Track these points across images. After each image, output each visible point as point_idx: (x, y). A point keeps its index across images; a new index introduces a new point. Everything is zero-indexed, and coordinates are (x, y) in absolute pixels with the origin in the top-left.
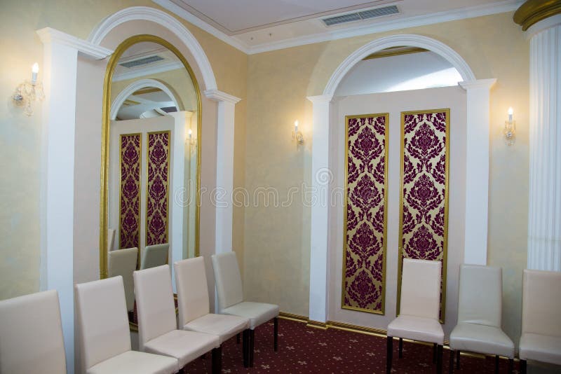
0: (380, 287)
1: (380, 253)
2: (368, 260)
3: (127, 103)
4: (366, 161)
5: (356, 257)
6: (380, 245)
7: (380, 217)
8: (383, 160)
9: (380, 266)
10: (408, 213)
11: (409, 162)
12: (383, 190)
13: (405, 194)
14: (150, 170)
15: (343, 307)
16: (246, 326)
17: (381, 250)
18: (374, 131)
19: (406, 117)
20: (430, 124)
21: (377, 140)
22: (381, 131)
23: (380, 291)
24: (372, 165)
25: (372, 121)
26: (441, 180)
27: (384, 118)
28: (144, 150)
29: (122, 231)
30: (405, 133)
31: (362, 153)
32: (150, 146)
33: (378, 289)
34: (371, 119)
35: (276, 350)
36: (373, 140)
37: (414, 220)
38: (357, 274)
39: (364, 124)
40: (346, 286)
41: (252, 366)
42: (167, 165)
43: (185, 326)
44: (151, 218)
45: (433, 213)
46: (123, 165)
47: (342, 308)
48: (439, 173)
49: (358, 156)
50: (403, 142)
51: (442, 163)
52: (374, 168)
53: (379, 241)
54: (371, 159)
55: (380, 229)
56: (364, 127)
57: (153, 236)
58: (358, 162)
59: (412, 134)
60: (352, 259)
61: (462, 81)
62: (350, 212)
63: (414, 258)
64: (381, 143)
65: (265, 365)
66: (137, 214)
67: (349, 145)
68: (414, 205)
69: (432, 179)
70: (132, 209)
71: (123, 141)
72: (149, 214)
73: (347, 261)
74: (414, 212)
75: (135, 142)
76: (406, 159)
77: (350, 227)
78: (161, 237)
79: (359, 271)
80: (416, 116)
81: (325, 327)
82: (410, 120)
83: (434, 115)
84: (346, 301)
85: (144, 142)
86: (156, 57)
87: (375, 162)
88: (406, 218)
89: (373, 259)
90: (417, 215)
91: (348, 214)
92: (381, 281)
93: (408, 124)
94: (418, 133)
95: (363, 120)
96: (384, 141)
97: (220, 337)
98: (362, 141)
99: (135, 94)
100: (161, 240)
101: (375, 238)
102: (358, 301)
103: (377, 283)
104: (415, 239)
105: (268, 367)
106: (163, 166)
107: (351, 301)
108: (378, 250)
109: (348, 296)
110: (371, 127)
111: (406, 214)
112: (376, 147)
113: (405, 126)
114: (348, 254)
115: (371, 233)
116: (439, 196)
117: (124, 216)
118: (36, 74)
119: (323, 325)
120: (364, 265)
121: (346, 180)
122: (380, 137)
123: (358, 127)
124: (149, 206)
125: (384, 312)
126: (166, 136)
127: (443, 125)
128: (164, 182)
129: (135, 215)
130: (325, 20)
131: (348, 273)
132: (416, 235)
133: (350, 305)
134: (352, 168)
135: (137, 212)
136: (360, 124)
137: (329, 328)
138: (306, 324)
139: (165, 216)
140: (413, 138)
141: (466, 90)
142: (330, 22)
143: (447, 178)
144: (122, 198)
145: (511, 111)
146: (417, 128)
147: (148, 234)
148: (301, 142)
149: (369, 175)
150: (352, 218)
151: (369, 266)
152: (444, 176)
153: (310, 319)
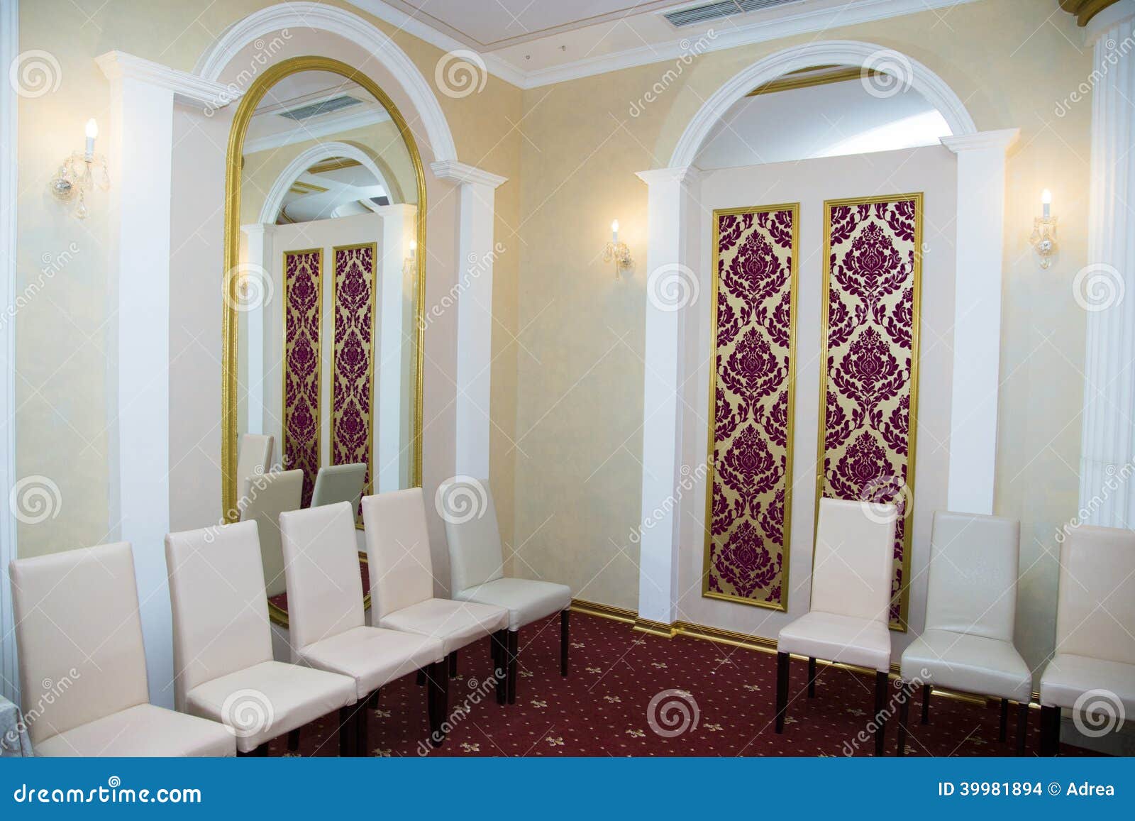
0: (779, 556)
1: (779, 486)
2: (755, 502)
3: (299, 188)
4: (754, 300)
5: (731, 495)
6: (780, 471)
7: (780, 414)
8: (787, 299)
9: (778, 515)
10: (837, 406)
11: (840, 303)
12: (787, 360)
13: (830, 367)
14: (339, 321)
15: (705, 595)
16: (500, 623)
17: (782, 480)
18: (769, 239)
19: (834, 210)
20: (883, 224)
21: (775, 259)
22: (785, 240)
23: (780, 564)
24: (765, 310)
25: (766, 220)
26: (903, 339)
27: (790, 214)
28: (327, 282)
29: (287, 440)
30: (832, 244)
31: (746, 284)
32: (339, 273)
33: (774, 560)
34: (763, 216)
35: (565, 673)
36: (768, 258)
37: (847, 422)
38: (733, 528)
39: (750, 226)
40: (712, 553)
41: (512, 701)
42: (369, 310)
43: (382, 620)
44: (340, 414)
45: (887, 407)
46: (289, 312)
47: (703, 597)
48: (900, 325)
49: (737, 290)
50: (829, 262)
51: (907, 305)
52: (770, 314)
53: (778, 463)
54: (763, 297)
55: (780, 438)
56: (750, 231)
57: (343, 450)
58: (737, 304)
59: (847, 245)
60: (724, 499)
61: (951, 134)
62: (720, 403)
63: (848, 497)
64: (784, 265)
65: (539, 700)
66: (315, 407)
67: (721, 270)
68: (848, 390)
69: (886, 338)
70: (306, 397)
71: (288, 264)
72: (337, 406)
73: (714, 502)
74: (848, 405)
75: (311, 265)
76: (834, 297)
77: (722, 433)
78: (360, 451)
79: (738, 522)
80: (854, 210)
81: (669, 631)
82: (843, 217)
83: (891, 207)
84: (711, 583)
85: (328, 265)
86: (346, 97)
87: (771, 303)
88: (833, 417)
89: (765, 499)
90: (855, 412)
91: (717, 409)
92: (781, 544)
93: (838, 226)
94: (858, 244)
95: (748, 217)
96: (789, 260)
97: (444, 643)
98: (746, 260)
99: (313, 170)
100: (360, 457)
101: (770, 456)
102: (736, 584)
103: (773, 549)
104: (850, 461)
105: (544, 704)
106: (362, 312)
107: (722, 583)
108: (776, 481)
109: (716, 573)
110: (764, 232)
111: (832, 408)
112: (774, 272)
113: (833, 229)
114: (716, 489)
115: (762, 446)
116: (900, 373)
117: (291, 410)
118: (94, 140)
119: (665, 629)
120: (747, 511)
121: (714, 341)
122: (781, 252)
123: (738, 233)
124: (337, 390)
125: (785, 606)
126: (367, 253)
127: (909, 226)
128: (364, 344)
129: (311, 408)
130: (669, 16)
131: (717, 527)
132: (852, 452)
133: (720, 591)
134: (726, 315)
135: (315, 403)
136: (742, 226)
137: (678, 635)
138: (633, 625)
139: (367, 411)
140: (849, 255)
141: (956, 154)
142: (680, 19)
143: (915, 337)
144: (288, 376)
145: (1047, 196)
146: (857, 234)
147: (335, 446)
148: (626, 263)
149: (759, 329)
150: (725, 417)
151: (758, 512)
152: (910, 332)
153: (640, 616)
